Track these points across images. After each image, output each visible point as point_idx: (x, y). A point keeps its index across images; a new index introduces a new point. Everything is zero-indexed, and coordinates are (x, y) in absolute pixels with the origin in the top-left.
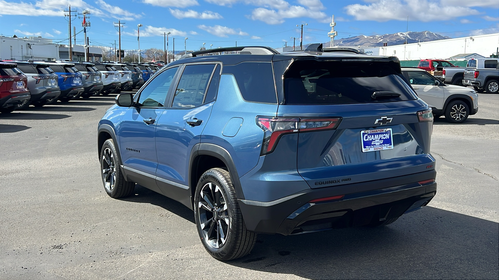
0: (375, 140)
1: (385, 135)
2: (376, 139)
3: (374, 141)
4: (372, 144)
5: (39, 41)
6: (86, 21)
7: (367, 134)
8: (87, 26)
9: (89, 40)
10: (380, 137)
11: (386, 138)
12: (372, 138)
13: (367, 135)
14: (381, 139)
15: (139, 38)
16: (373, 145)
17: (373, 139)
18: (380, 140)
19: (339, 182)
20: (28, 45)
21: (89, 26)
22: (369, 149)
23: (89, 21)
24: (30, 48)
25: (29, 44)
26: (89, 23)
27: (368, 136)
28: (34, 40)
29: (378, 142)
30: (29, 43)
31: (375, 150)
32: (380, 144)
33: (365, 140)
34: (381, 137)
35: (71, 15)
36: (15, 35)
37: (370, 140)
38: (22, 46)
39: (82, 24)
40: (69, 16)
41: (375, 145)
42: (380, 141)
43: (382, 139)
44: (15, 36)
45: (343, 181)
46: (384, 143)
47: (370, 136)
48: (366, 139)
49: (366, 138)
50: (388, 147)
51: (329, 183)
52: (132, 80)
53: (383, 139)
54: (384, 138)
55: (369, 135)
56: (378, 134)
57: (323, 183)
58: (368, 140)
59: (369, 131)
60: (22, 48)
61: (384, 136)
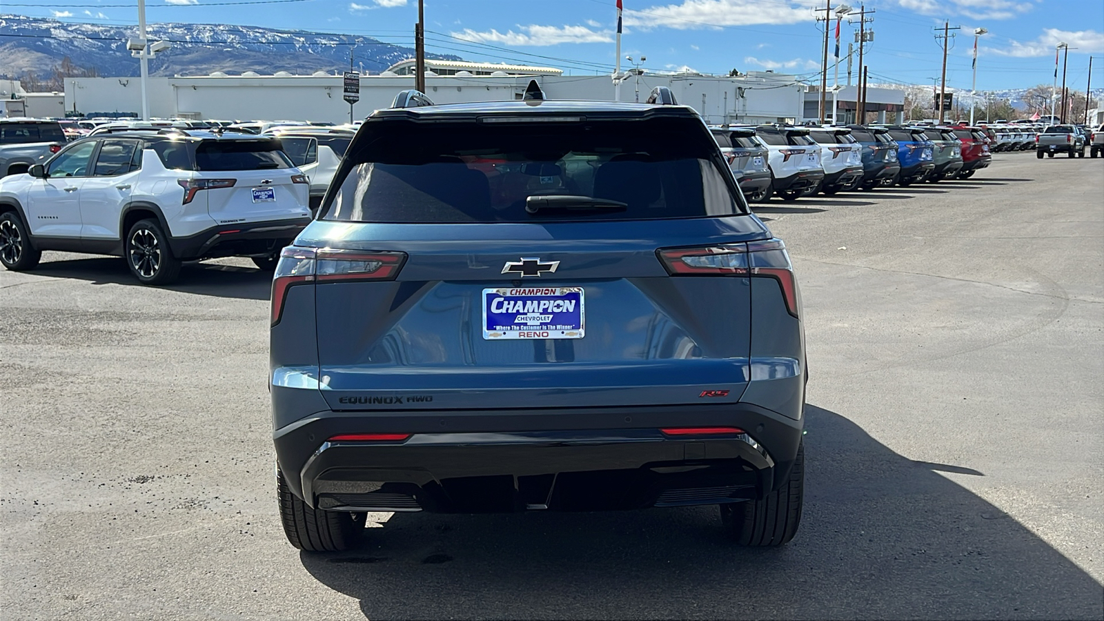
0: (526, 314)
1: (558, 302)
2: (531, 310)
3: (523, 316)
4: (516, 321)
5: (764, 80)
6: (864, 28)
7: (501, 297)
8: (866, 41)
9: (868, 74)
10: (542, 307)
11: (564, 311)
12: (516, 308)
13: (502, 299)
14: (545, 311)
15: (976, 62)
16: (519, 324)
17: (521, 311)
18: (541, 314)
19: (401, 403)
20: (738, 90)
21: (871, 40)
22: (505, 333)
23: (870, 29)
24: (742, 97)
25: (739, 88)
26: (871, 34)
27: (506, 303)
28: (754, 79)
29: (534, 318)
30: (740, 85)
31: (522, 337)
32: (541, 324)
33: (494, 310)
34: (546, 307)
35: (830, 18)
36: (735, 70)
37: (510, 311)
38: (726, 93)
39: (854, 36)
40: (825, 21)
41: (525, 324)
42: (543, 316)
43: (550, 311)
44: (735, 73)
45: (411, 401)
46: (553, 322)
47: (512, 303)
48: (497, 308)
49: (500, 305)
50: (565, 332)
51: (374, 402)
52: (862, 165)
53: (553, 313)
54: (556, 310)
55: (508, 299)
56: (539, 299)
57: (360, 400)
58: (504, 311)
59: (508, 292)
60: (725, 98)
61: (558, 306)
